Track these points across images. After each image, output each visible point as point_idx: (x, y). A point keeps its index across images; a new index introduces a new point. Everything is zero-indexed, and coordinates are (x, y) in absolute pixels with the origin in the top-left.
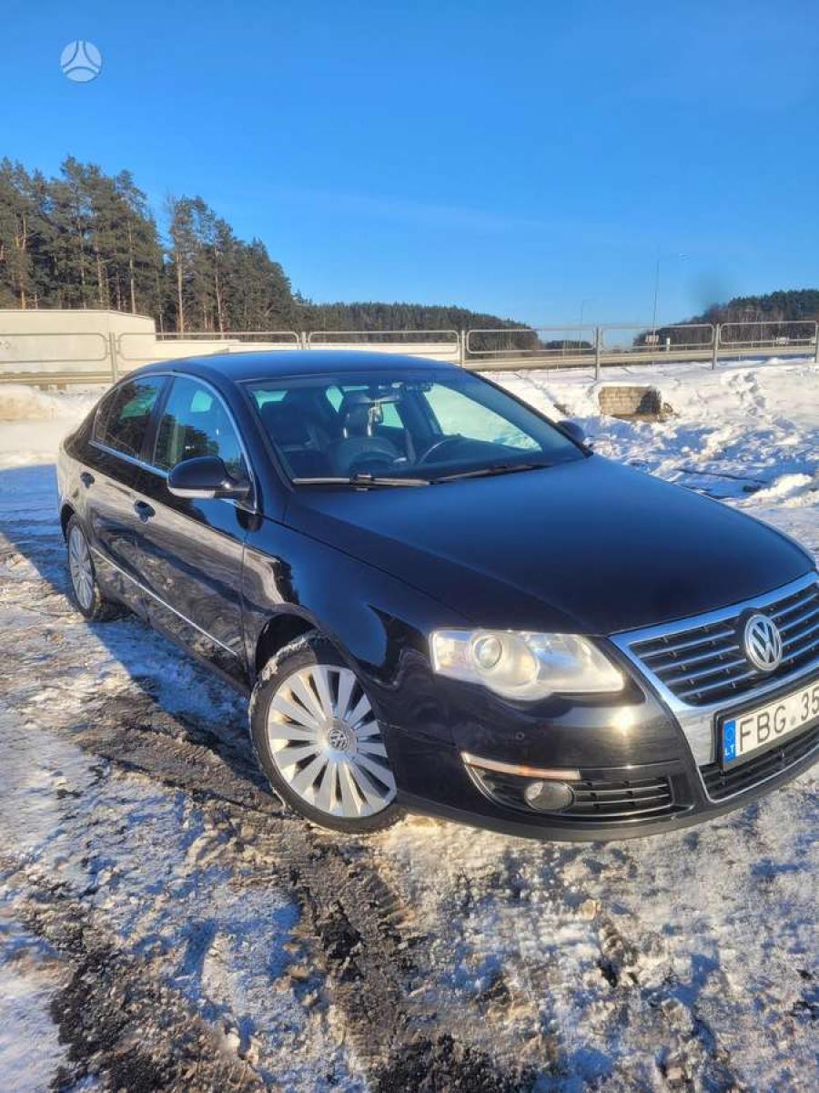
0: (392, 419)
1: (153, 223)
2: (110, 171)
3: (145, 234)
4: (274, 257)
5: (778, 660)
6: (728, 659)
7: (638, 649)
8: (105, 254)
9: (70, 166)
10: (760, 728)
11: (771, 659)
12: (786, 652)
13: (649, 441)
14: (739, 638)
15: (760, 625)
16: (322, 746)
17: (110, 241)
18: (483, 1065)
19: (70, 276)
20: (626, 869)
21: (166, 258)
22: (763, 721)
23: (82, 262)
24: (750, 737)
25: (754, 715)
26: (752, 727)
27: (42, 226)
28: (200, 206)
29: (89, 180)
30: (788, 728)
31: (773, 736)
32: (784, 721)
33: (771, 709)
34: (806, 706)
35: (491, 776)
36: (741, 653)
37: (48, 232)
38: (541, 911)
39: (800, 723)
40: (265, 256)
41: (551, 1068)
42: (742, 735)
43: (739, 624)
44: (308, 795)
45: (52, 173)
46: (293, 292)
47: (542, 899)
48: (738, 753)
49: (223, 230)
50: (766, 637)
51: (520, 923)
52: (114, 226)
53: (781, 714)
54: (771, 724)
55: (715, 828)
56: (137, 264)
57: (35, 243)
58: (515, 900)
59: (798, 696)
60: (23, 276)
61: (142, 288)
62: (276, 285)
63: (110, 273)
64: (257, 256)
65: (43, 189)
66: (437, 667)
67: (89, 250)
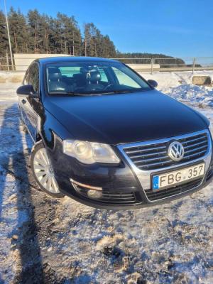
0: (105, 79)
1: (80, 31)
2: (69, 16)
3: (78, 34)
4: (111, 40)
5: (181, 157)
6: (162, 155)
7: (125, 150)
8: (67, 39)
9: (59, 15)
10: (169, 179)
11: (178, 157)
12: (185, 155)
13: (203, 92)
14: (166, 149)
15: (176, 145)
16: (47, 172)
17: (69, 36)
18: (52, 275)
19: (58, 45)
20: (130, 218)
21: (83, 41)
22: (171, 177)
23: (61, 41)
24: (164, 182)
25: (167, 175)
26: (166, 179)
27: (52, 32)
28: (92, 25)
29: (64, 19)
30: (182, 180)
31: (175, 182)
32: (180, 178)
33: (174, 173)
34: (191, 173)
35: (79, 186)
36: (166, 154)
37: (53, 33)
38: (96, 228)
39: (187, 178)
40: (109, 40)
41: (71, 279)
42: (161, 181)
43: (167, 145)
44: (45, 185)
45: (55, 17)
46: (116, 49)
47: (99, 224)
48: (159, 187)
49: (98, 32)
50: (177, 149)
51: (88, 230)
52: (69, 31)
53: (179, 175)
54: (174, 178)
55: (165, 208)
56: (75, 42)
57: (50, 36)
58: (91, 223)
59: (188, 169)
60: (47, 45)
61: (76, 48)
62: (112, 48)
63: (68, 44)
64: (107, 39)
65: (52, 21)
66: (64, 151)
67: (63, 38)
